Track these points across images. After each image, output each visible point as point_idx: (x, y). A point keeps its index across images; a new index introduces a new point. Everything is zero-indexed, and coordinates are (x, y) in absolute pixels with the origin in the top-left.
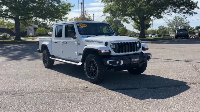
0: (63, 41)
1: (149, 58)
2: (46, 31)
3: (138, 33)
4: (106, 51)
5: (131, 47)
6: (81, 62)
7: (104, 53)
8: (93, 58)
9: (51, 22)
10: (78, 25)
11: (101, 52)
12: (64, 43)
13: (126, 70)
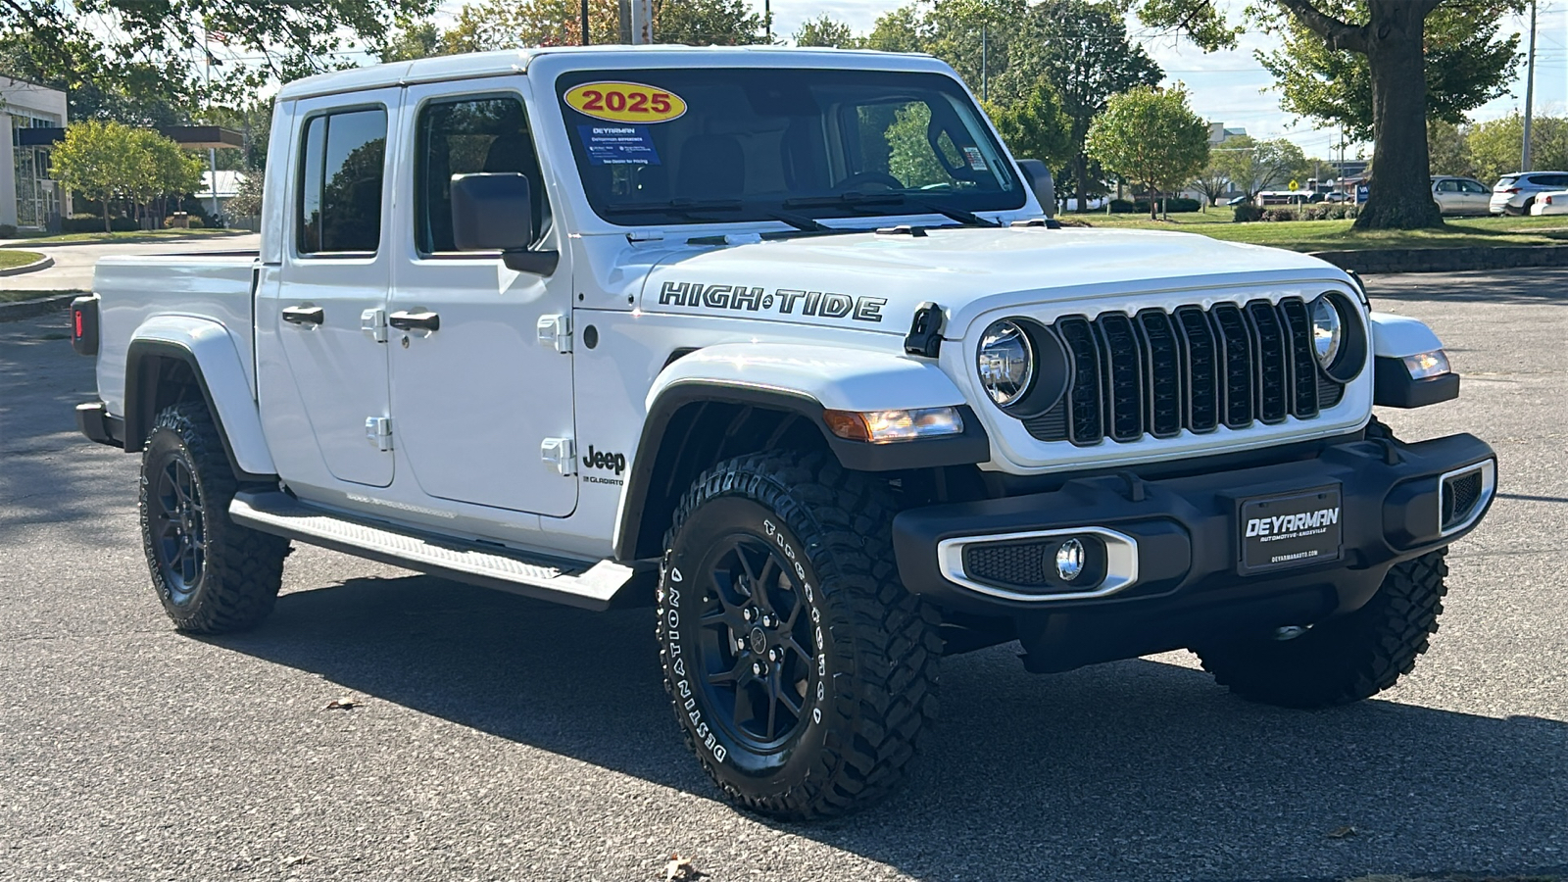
0: (400, 306)
1: (1467, 498)
2: (161, 154)
3: (1352, 168)
4: (919, 416)
5: (1239, 365)
6: (623, 557)
7: (898, 446)
8: (771, 510)
9: (237, 53)
10: (576, 98)
11: (860, 435)
12: (408, 324)
13: (1186, 659)
